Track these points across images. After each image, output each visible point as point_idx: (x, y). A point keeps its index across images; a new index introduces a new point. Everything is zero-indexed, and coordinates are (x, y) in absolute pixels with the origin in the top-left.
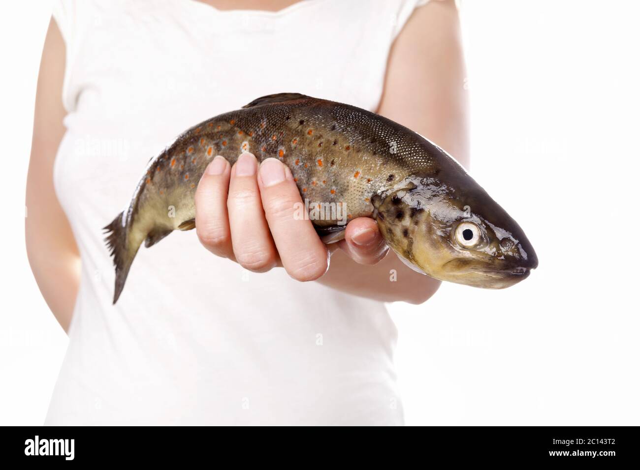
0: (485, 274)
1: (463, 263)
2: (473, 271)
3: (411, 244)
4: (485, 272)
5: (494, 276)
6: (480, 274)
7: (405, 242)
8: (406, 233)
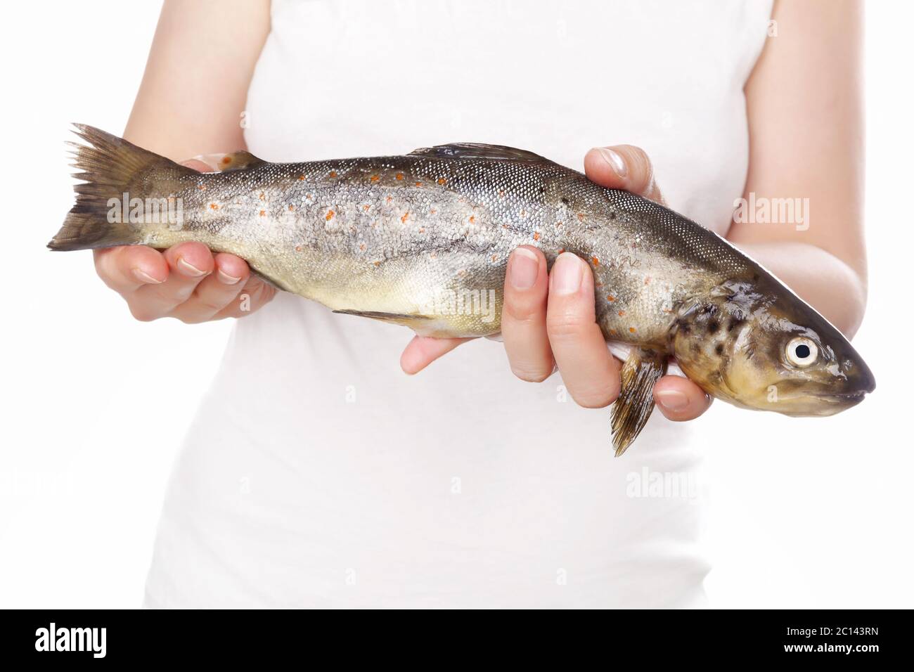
0: (819, 399)
1: (793, 385)
2: (803, 395)
3: (725, 363)
4: (819, 396)
5: (829, 401)
6: (811, 399)
7: (717, 360)
8: (719, 350)
